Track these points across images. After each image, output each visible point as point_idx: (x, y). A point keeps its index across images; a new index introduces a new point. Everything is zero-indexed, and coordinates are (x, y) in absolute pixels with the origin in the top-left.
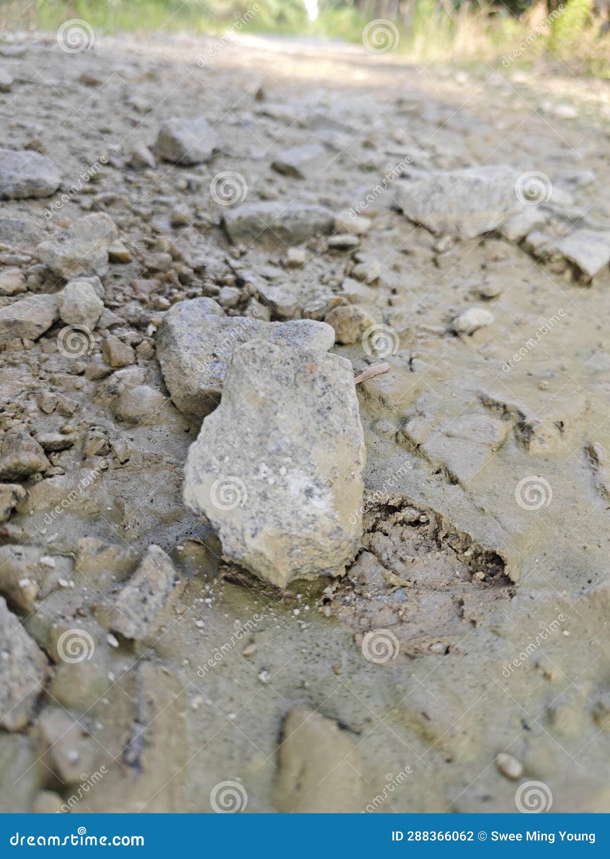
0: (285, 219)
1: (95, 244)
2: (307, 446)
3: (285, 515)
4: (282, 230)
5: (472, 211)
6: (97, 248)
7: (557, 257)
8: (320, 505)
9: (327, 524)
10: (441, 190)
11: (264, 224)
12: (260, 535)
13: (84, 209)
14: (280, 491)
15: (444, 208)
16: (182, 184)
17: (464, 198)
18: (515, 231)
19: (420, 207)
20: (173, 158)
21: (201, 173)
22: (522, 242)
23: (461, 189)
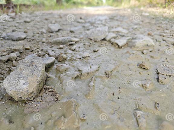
0: (62, 40)
1: (20, 46)
2: (27, 77)
3: (18, 88)
4: (62, 42)
5: (99, 36)
6: (21, 47)
7: (114, 43)
8: (25, 86)
9: (26, 89)
10: (93, 32)
11: (58, 41)
12: (12, 91)
13: (28, 41)
14: (18, 84)
15: (94, 36)
16: (49, 36)
17: (97, 33)
18: (108, 39)
19: (90, 36)
20: (51, 31)
21: (54, 33)
22: (110, 41)
23: (97, 32)
